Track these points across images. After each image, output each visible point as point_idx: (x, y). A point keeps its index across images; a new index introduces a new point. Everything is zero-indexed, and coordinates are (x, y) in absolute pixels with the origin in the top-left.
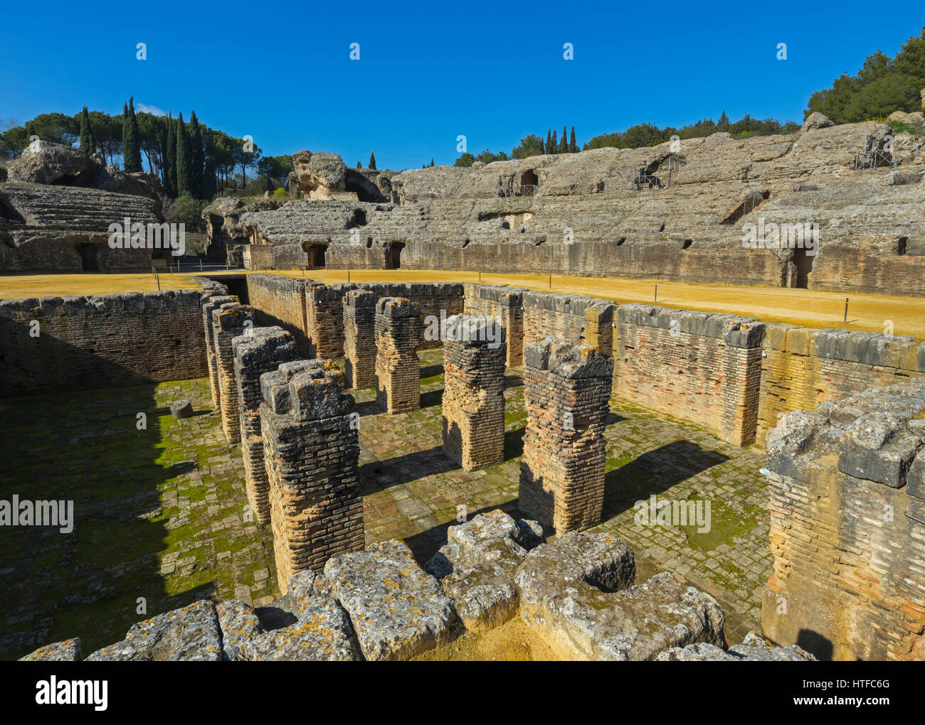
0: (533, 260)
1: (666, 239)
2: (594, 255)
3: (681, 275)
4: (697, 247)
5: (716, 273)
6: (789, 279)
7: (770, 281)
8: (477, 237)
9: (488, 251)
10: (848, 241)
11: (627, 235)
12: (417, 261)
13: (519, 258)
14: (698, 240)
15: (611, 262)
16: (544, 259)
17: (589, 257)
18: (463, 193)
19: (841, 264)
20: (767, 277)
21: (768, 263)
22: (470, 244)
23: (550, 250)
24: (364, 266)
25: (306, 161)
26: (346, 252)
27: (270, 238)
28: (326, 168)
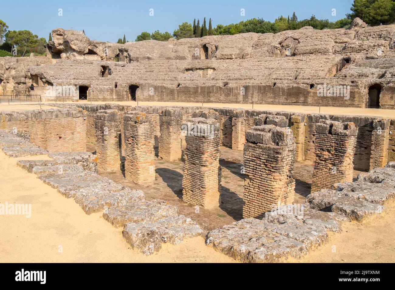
0: (221, 95)
1: (299, 84)
2: (258, 92)
3: (309, 102)
4: (317, 87)
5: (328, 101)
7: (358, 105)
8: (185, 82)
9: (192, 90)
11: (276, 81)
12: (147, 96)
13: (211, 94)
14: (317, 84)
15: (268, 97)
16: (228, 95)
17: (255, 93)
20: (356, 103)
21: (357, 96)
22: (180, 86)
23: (231, 90)
24: (113, 100)
25: (61, 35)
26: (101, 91)
27: (52, 81)
28: (77, 39)
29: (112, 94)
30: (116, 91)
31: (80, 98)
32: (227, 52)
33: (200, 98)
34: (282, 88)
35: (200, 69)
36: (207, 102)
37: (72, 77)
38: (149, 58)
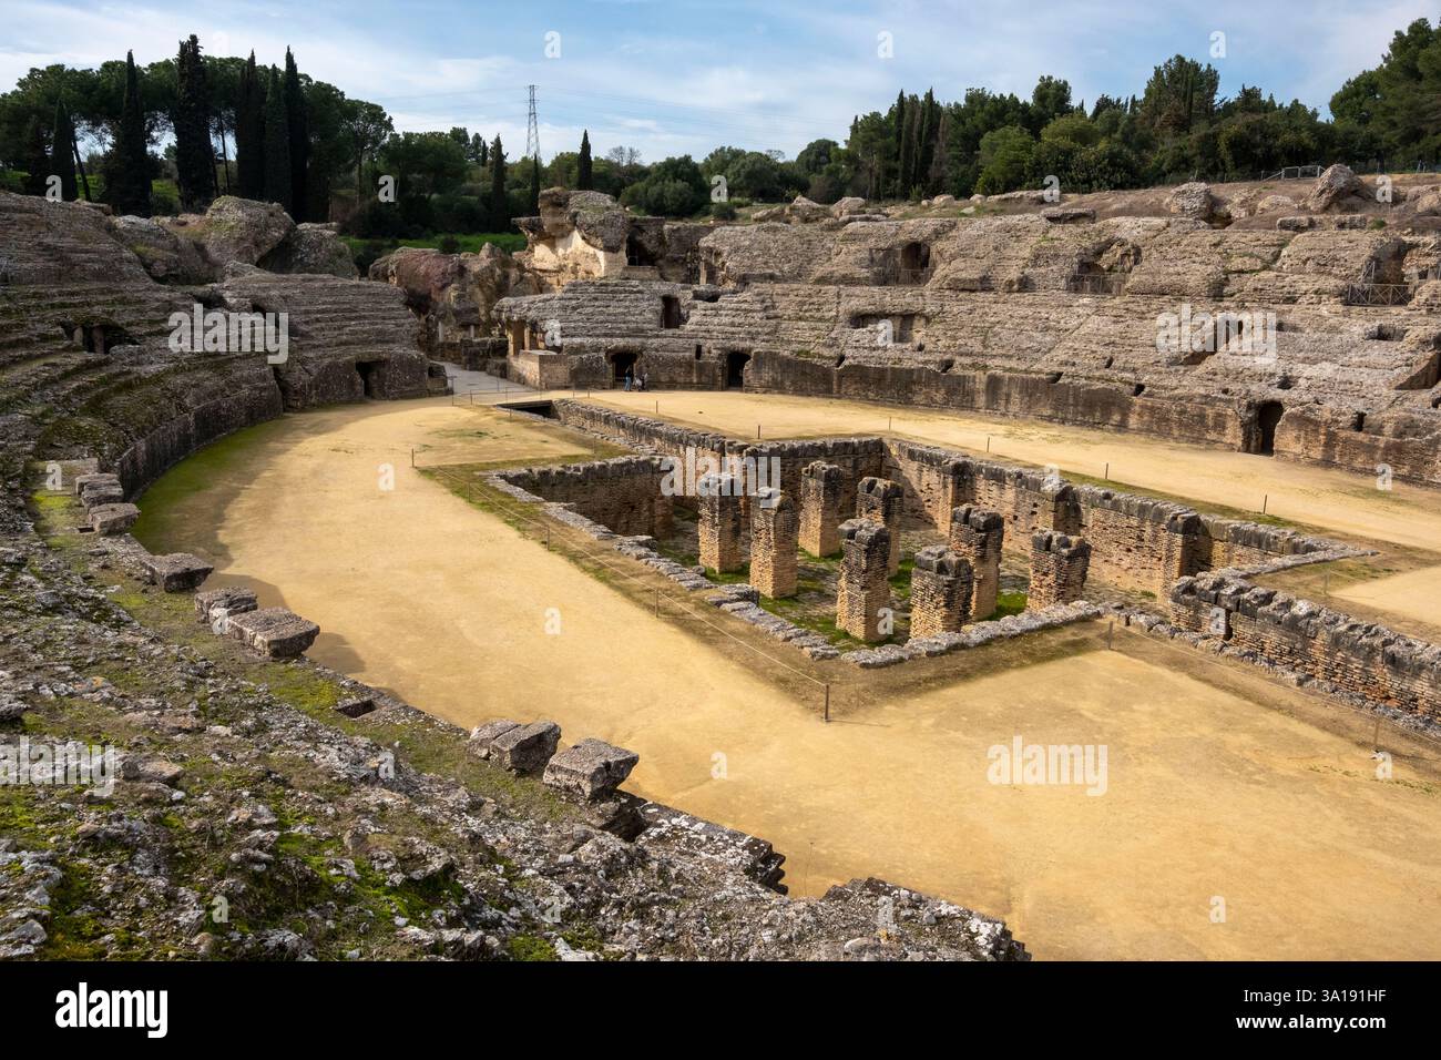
0: (936, 391)
1: (1113, 381)
2: (1021, 392)
3: (1131, 427)
4: (1150, 395)
5: (1171, 429)
6: (1253, 444)
7: (1232, 444)
8: (855, 352)
9: (872, 375)
10: (1311, 410)
11: (1064, 369)
12: (768, 381)
13: (916, 388)
14: (1151, 386)
15: (1041, 403)
16: (952, 392)
17: (1014, 395)
18: (818, 274)
19: (1302, 433)
20: (1228, 439)
21: (1230, 424)
22: (846, 363)
23: (959, 380)
24: (691, 385)
25: (560, 204)
26: (666, 365)
28: (602, 223)
29: (688, 373)
30: (700, 366)
32: (964, 271)
34: (1075, 388)
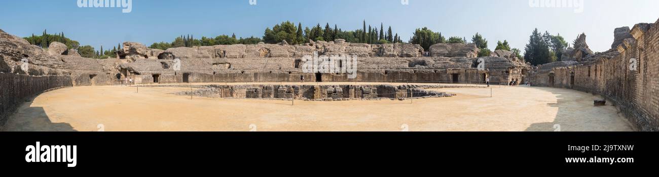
0: (241, 78)
2: (263, 76)
7: (311, 81)
8: (218, 71)
9: (224, 76)
12: (195, 80)
13: (235, 78)
15: (268, 78)
17: (261, 77)
22: (216, 73)
23: (247, 75)
24: (174, 82)
25: (128, 45)
26: (167, 77)
27: (139, 72)
28: (140, 47)
29: (173, 79)
30: (176, 77)
31: (154, 82)
32: (233, 54)
33: (229, 80)
34: (276, 74)
35: (221, 63)
36: (233, 82)
37: (149, 69)
38: (186, 57)
